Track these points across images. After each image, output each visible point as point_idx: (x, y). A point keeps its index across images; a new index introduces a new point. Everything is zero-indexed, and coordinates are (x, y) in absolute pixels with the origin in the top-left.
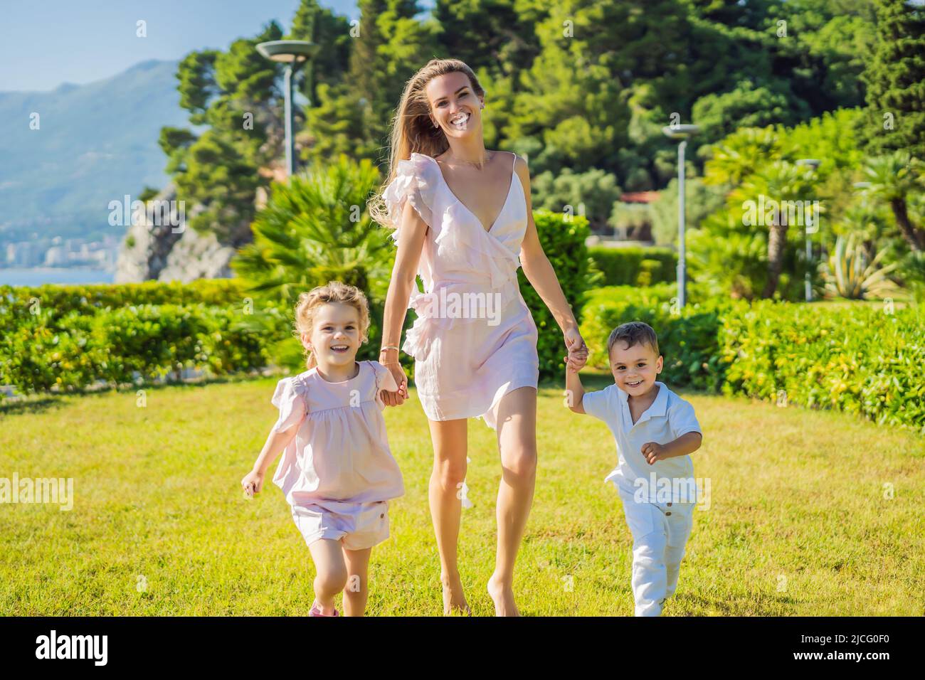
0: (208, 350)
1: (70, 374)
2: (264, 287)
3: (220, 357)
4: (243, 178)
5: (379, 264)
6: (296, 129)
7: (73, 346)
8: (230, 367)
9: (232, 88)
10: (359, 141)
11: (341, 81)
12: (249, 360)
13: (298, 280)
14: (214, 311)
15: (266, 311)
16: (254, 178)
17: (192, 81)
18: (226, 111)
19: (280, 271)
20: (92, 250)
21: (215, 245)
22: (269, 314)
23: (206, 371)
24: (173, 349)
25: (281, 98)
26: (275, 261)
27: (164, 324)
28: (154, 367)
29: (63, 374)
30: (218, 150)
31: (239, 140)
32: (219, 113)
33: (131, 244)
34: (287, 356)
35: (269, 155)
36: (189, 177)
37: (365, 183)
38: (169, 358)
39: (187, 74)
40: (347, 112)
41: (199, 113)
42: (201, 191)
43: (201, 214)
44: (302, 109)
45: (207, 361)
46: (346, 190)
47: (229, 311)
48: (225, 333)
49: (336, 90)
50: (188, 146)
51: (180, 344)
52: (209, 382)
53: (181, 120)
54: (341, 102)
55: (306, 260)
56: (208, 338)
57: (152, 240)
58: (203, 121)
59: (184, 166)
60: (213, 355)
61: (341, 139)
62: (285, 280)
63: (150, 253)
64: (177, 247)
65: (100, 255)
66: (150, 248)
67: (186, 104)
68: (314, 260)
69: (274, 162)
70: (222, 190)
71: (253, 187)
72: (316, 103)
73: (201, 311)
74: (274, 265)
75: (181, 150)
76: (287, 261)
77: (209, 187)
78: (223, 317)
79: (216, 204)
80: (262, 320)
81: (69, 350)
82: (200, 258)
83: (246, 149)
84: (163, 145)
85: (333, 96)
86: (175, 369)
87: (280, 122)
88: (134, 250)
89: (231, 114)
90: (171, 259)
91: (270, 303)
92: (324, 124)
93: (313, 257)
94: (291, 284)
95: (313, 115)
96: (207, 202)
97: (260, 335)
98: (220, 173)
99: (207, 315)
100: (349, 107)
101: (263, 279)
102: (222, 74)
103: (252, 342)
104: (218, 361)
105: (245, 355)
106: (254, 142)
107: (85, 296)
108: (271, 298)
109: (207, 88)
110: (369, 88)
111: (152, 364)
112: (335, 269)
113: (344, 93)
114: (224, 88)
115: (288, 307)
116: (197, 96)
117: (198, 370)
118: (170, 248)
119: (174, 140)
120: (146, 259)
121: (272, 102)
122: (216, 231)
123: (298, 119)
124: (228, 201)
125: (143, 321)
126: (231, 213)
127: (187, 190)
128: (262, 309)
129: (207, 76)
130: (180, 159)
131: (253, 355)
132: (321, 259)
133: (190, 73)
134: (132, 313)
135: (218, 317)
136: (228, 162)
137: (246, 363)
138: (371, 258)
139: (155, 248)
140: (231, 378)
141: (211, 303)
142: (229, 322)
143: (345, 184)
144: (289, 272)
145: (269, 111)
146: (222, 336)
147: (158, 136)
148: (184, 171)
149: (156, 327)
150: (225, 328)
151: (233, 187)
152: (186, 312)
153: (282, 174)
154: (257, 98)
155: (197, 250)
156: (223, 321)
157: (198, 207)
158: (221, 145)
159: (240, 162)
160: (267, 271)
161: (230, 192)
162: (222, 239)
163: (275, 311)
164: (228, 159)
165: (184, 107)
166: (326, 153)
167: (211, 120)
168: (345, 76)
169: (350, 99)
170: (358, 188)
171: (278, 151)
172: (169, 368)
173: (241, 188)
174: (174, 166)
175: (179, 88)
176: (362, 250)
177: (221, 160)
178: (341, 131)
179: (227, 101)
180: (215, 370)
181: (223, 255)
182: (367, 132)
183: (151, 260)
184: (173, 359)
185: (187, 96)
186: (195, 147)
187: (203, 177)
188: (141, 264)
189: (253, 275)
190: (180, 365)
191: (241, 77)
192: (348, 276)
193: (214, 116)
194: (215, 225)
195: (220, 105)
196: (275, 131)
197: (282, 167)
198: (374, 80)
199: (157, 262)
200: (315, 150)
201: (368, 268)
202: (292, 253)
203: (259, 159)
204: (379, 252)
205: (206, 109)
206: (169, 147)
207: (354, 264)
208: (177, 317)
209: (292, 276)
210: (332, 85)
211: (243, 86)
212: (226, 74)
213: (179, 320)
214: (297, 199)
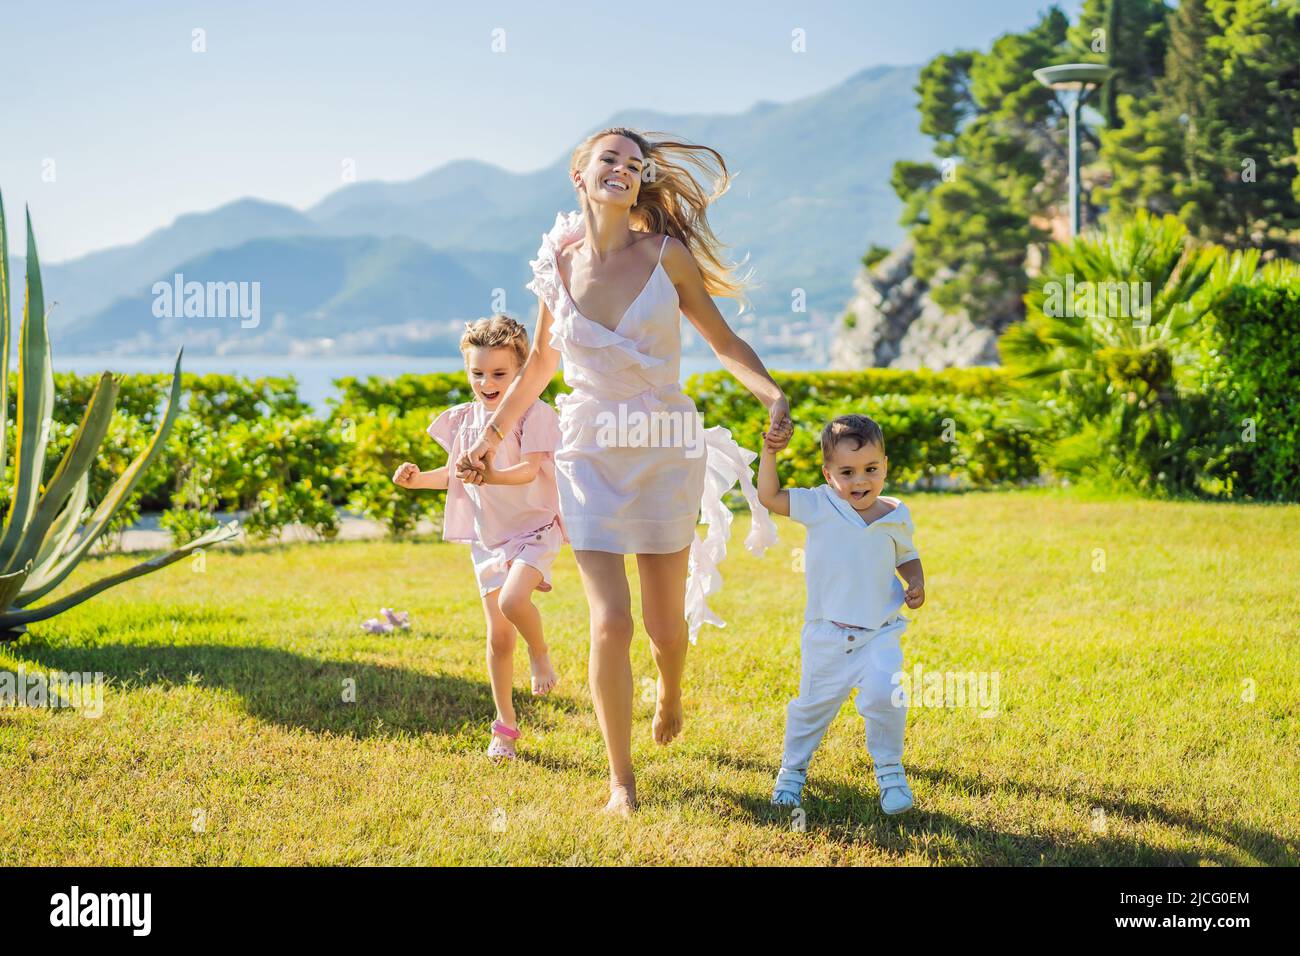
0: (967, 452)
1: (804, 475)
2: (1039, 374)
3: (981, 462)
4: (1009, 232)
5: (1186, 345)
6: (1083, 159)
7: (808, 442)
8: (993, 474)
9: (994, 104)
10: (1177, 176)
11: (1153, 89)
12: (1018, 467)
13: (1082, 364)
14: (975, 404)
15: (1040, 403)
16: (1023, 231)
17: (938, 96)
18: (984, 138)
19: (1059, 354)
20: (797, 333)
21: (967, 326)
22: (1045, 408)
23: (963, 478)
24: (924, 451)
25: (1065, 115)
26: (1053, 341)
27: (915, 419)
28: (901, 471)
29: (796, 474)
30: (974, 193)
31: (1004, 177)
32: (975, 141)
33: (852, 324)
34: (1067, 460)
35: (1045, 198)
36: (932, 232)
37: (1169, 245)
38: (920, 460)
39: (931, 87)
40: (1161, 135)
41: (948, 139)
42: (949, 250)
43: (947, 282)
44: (1093, 132)
45: (966, 466)
46: (1144, 253)
47: (991, 406)
48: (988, 432)
49: (1143, 103)
50: (931, 189)
51: (934, 444)
52: (968, 490)
53: (923, 151)
54: (1152, 120)
55: (1091, 340)
56: (967, 437)
57: (880, 318)
58: (954, 151)
59: (924, 215)
60: (972, 459)
61: (1151, 174)
62: (1065, 365)
63: (876, 337)
64: (913, 328)
65: (806, 340)
66: (876, 329)
67: (930, 128)
68: (1102, 341)
69: (1052, 208)
70: (978, 248)
71: (1022, 244)
72: (1116, 123)
73: (960, 405)
74: (1051, 347)
75: (921, 193)
76: (1069, 341)
77: (960, 245)
78: (986, 412)
79: (969, 268)
80: (1035, 415)
81: (803, 446)
82: (945, 345)
83: (1012, 190)
84: (896, 186)
85: (1140, 112)
86: (927, 474)
87: (1062, 150)
88: (854, 333)
89: (993, 140)
90: (906, 345)
91: (1046, 394)
92: (1126, 152)
93: (1102, 337)
94: (1072, 370)
95: (1110, 140)
96: (956, 265)
97: (1033, 436)
98: (976, 225)
99: (968, 410)
100: (1163, 126)
101: (1036, 363)
102: (979, 85)
103: (1022, 445)
104: (978, 467)
105: (1013, 461)
106: (1024, 180)
107: (815, 385)
108: (1048, 387)
109: (958, 105)
110: (1193, 99)
111: (898, 467)
112: (1128, 352)
113: (1156, 107)
114: (983, 105)
115: (1068, 400)
116: (944, 118)
117: (954, 477)
118: (904, 330)
119: (912, 180)
120: (870, 345)
121: (1051, 122)
122: (968, 306)
123: (1087, 145)
124: (986, 264)
125: (890, 414)
126: (989, 281)
127: (928, 248)
128: (1036, 402)
129: (958, 88)
130: (920, 205)
131: (1023, 460)
132: (1111, 339)
133: (937, 84)
134: (876, 404)
135: (980, 412)
136: (987, 210)
137: (1013, 472)
138: (1176, 340)
139: (884, 330)
140: (996, 487)
141: (970, 395)
142: (992, 418)
143: (1144, 246)
144: (1069, 355)
145: (1048, 136)
146: (985, 436)
147: (891, 174)
148: (926, 223)
149: (905, 421)
150: (989, 426)
151: (993, 244)
152: (941, 403)
153: (1063, 226)
154: (1029, 117)
155: (940, 334)
156: (986, 417)
157: (944, 272)
158: (977, 185)
159: (1004, 209)
160: (1043, 354)
161: (989, 252)
162: (976, 316)
163: (1051, 404)
164: (987, 206)
165: (927, 132)
166: (1129, 194)
167: (963, 149)
168: (1158, 83)
169: (1165, 115)
170: (1159, 251)
171: (1058, 191)
172: (919, 473)
173: (1004, 245)
174: (911, 215)
175: (919, 106)
176: (1165, 329)
177: (977, 206)
178: (1152, 162)
179: (986, 124)
180: (975, 478)
181: (978, 339)
182: (1189, 163)
183: (878, 345)
184: (924, 462)
185: (930, 118)
186: (940, 189)
187: (952, 231)
188: (864, 351)
189: (1024, 358)
190: (932, 469)
191: (1007, 89)
192: (1145, 361)
193: (967, 144)
194: (967, 297)
195: (976, 129)
196: (1054, 163)
197: (1062, 216)
198: (1201, 88)
199: (886, 349)
200: (1114, 190)
201: (1173, 352)
202: (1074, 332)
203: (1032, 204)
204: (1186, 330)
205: (957, 135)
206: (903, 189)
207: (1152, 345)
208: (930, 410)
209: (1074, 361)
210: (1137, 96)
211: (1010, 101)
212: (986, 86)
213: (932, 414)
214: (1082, 265)
